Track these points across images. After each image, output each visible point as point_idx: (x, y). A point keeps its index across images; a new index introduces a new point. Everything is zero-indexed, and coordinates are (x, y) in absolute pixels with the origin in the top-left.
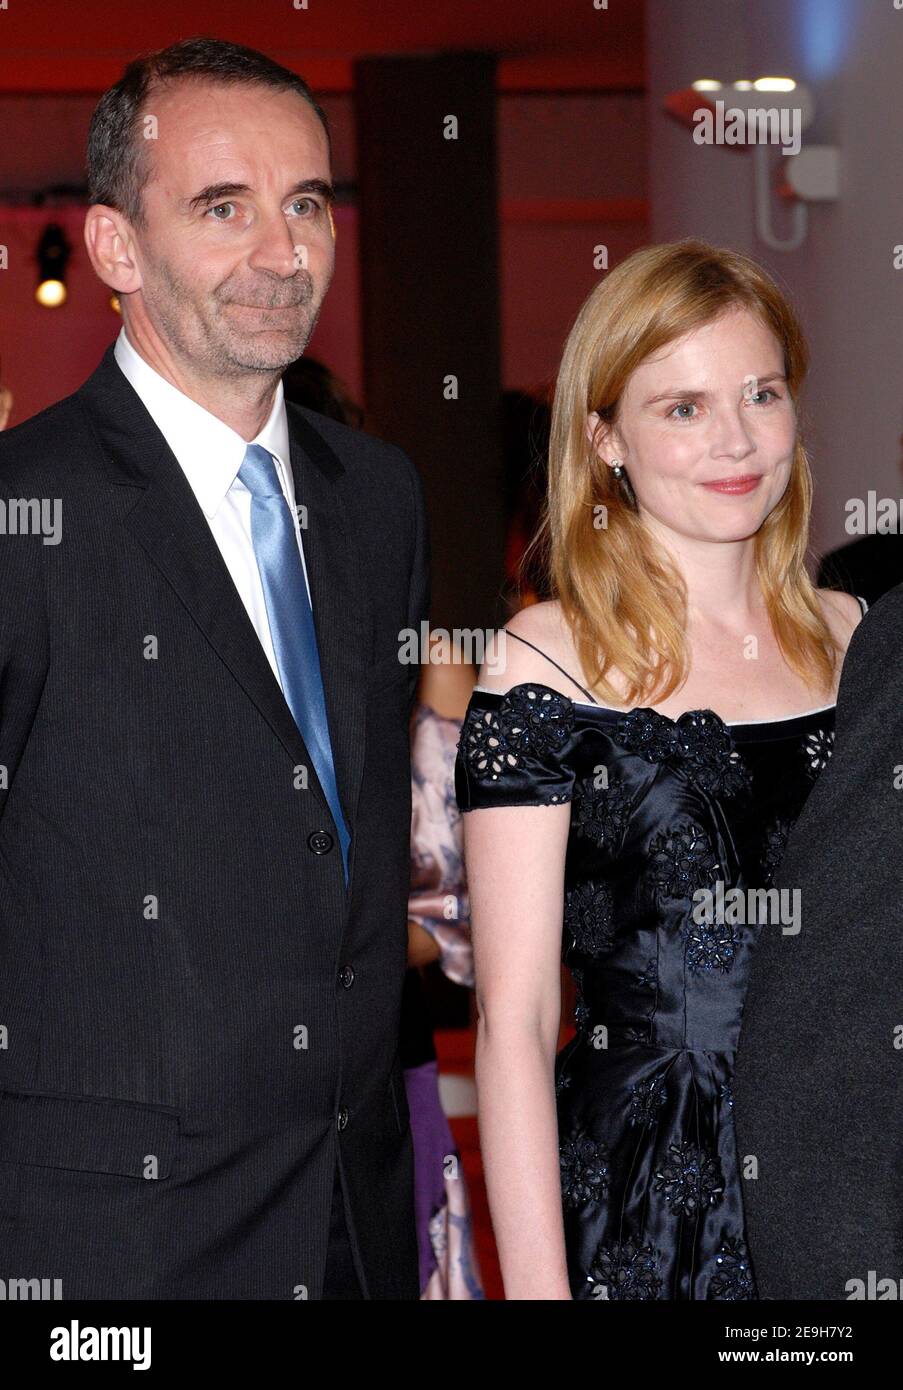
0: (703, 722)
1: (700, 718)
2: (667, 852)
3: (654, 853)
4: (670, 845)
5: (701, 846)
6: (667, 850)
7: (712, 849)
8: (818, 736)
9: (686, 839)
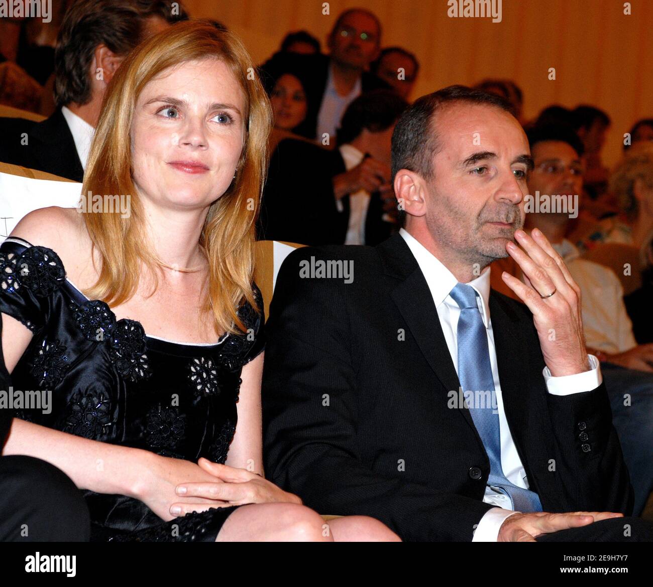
0: (132, 329)
1: (132, 326)
2: (81, 405)
3: (73, 404)
4: (84, 401)
5: (103, 408)
6: (81, 404)
7: (109, 413)
8: (200, 361)
9: (95, 400)
